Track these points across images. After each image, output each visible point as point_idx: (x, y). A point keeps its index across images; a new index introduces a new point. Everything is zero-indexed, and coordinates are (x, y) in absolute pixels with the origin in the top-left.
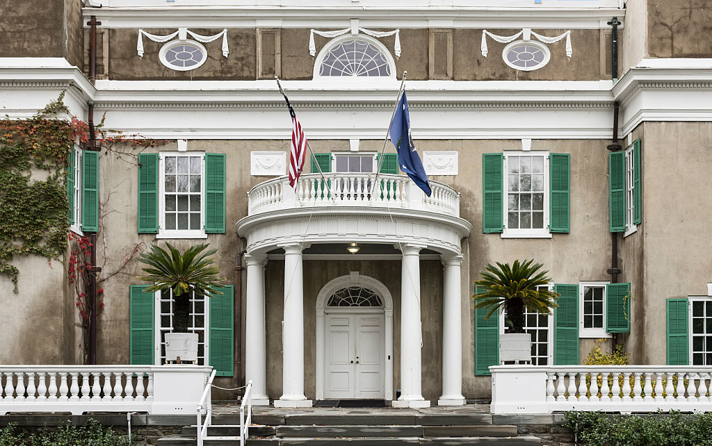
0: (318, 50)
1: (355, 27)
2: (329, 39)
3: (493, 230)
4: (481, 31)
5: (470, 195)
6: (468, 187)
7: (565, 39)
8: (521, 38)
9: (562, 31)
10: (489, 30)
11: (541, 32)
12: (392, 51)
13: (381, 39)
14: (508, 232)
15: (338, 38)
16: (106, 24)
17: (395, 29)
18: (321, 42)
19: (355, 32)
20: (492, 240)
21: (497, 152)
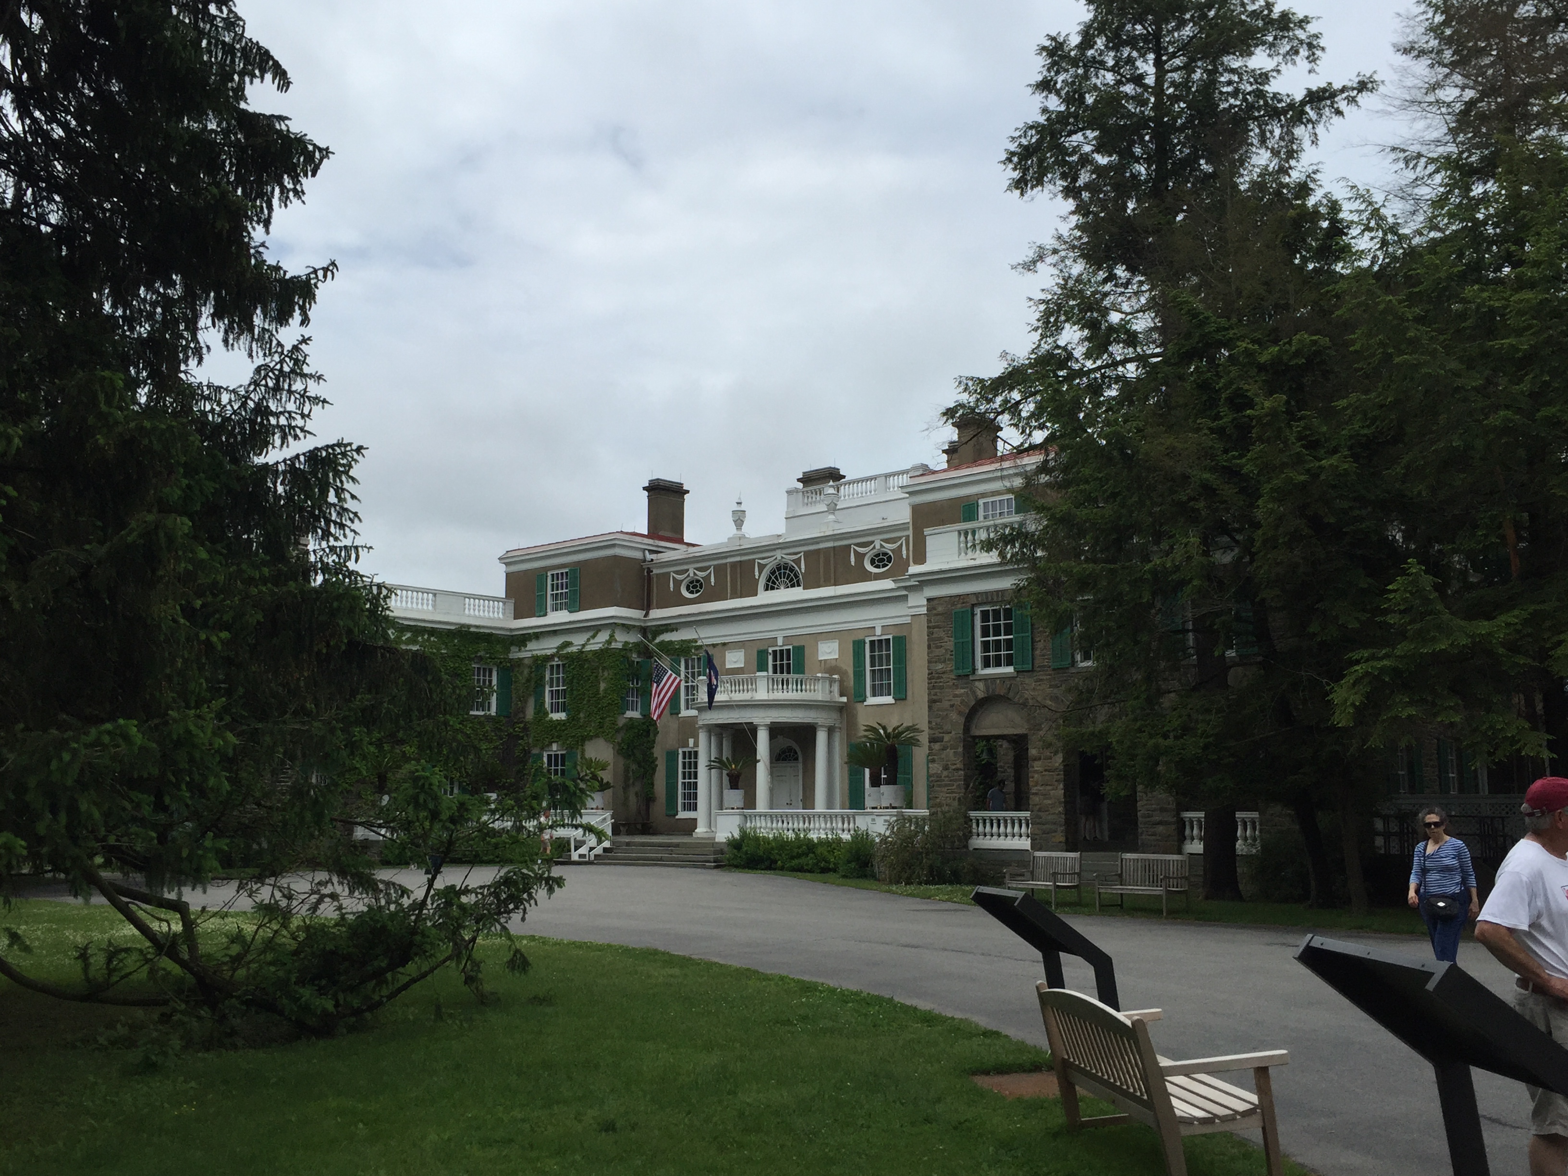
0: (760, 574)
1: (779, 554)
2: (766, 565)
3: (861, 699)
4: (849, 546)
5: (846, 673)
6: (844, 667)
7: (901, 544)
8: (874, 547)
9: (900, 538)
10: (855, 545)
11: (887, 541)
12: (800, 569)
13: (793, 561)
14: (871, 700)
15: (771, 564)
16: (655, 571)
17: (800, 553)
18: (762, 567)
19: (779, 558)
20: (859, 706)
21: (861, 638)
